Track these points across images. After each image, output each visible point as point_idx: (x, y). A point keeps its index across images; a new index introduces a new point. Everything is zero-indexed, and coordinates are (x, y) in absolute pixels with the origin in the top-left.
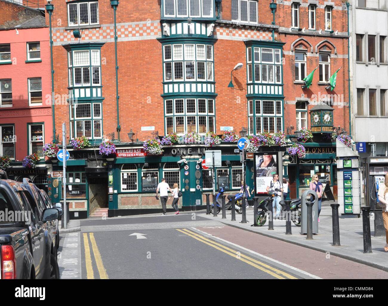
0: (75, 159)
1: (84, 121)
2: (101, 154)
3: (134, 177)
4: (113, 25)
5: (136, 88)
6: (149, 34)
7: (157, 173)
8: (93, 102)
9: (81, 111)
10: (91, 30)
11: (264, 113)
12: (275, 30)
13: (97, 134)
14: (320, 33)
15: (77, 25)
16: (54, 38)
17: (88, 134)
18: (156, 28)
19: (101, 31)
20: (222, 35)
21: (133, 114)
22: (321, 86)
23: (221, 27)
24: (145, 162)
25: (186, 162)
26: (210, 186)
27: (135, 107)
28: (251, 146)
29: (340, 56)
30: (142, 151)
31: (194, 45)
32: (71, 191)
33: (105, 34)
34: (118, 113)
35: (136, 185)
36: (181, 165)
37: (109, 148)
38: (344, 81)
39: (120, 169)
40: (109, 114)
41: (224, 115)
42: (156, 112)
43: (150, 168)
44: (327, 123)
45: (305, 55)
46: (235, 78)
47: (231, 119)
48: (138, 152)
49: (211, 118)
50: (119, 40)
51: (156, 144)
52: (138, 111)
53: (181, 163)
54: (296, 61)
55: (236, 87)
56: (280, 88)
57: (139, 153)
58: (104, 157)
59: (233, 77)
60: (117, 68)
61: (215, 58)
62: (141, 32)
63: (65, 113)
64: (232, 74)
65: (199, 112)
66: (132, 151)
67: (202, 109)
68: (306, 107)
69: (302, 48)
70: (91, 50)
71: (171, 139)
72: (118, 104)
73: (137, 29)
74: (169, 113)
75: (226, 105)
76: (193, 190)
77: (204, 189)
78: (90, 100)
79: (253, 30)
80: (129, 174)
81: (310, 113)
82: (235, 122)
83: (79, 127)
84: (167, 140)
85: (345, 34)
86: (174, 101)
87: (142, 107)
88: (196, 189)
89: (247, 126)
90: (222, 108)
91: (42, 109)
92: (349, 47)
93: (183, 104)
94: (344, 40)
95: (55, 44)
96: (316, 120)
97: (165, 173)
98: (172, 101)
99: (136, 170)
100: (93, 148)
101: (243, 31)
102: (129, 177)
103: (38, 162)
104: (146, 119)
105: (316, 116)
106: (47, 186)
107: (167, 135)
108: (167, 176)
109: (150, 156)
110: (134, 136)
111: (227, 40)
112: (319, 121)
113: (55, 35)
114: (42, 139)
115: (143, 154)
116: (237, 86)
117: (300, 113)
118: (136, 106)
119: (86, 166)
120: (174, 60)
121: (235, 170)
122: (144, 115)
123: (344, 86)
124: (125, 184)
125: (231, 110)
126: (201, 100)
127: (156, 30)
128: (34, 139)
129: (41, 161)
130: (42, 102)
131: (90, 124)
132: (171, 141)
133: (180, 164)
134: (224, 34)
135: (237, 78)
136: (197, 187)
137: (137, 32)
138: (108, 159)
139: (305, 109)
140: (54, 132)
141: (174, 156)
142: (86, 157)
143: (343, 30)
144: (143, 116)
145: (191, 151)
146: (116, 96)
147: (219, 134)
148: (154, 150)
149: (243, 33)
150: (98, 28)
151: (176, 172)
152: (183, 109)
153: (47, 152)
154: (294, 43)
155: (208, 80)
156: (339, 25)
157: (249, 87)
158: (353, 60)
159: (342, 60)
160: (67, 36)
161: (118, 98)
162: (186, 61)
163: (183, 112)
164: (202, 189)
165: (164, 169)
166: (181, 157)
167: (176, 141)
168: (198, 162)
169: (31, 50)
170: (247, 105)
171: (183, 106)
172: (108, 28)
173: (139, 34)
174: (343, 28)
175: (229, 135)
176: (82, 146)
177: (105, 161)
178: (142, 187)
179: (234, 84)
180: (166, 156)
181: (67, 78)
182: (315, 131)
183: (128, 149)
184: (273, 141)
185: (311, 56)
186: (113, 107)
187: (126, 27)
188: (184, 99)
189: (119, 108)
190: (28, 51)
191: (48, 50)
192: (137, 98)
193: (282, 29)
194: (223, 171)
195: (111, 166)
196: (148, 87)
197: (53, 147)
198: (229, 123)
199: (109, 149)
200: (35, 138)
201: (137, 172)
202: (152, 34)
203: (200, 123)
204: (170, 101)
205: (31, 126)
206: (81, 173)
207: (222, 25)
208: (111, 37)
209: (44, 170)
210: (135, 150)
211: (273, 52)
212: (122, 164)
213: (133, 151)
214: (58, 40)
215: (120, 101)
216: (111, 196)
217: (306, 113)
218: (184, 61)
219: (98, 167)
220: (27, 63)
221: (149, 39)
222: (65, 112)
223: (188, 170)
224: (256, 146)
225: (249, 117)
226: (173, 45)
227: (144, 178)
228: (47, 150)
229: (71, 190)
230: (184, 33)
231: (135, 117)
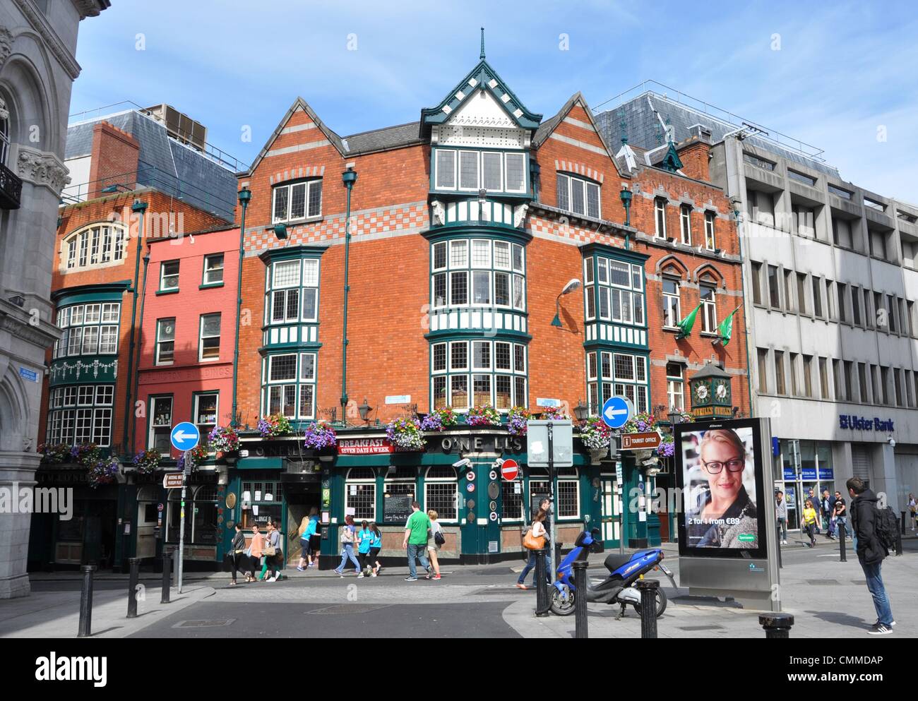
0: (265, 456)
1: (284, 386)
2: (308, 447)
3: (369, 493)
4: (345, 215)
5: (379, 324)
6: (406, 226)
7: (413, 486)
8: (301, 352)
9: (280, 368)
10: (307, 226)
11: (616, 377)
12: (630, 236)
13: (305, 410)
14: (700, 252)
15: (286, 221)
16: (247, 244)
17: (289, 411)
18: (419, 214)
19: (323, 228)
20: (540, 230)
21: (371, 373)
22: (705, 339)
23: (540, 216)
24: (390, 464)
25: (471, 465)
26: (517, 514)
27: (376, 360)
28: (596, 437)
29: (731, 293)
30: (386, 442)
31: (490, 241)
32: (257, 517)
33: (330, 232)
34: (345, 371)
35: (373, 509)
36: (461, 471)
37: (323, 435)
38: (738, 334)
39: (345, 478)
40: (328, 374)
41: (543, 377)
42: (415, 368)
43: (400, 477)
44: (722, 401)
45: (677, 286)
46: (564, 310)
47: (557, 386)
48: (377, 445)
49: (519, 381)
50: (353, 240)
51: (411, 428)
52: (380, 367)
53: (460, 467)
54: (664, 294)
55: (566, 326)
56: (643, 333)
57: (380, 447)
58: (315, 454)
59: (560, 308)
60: (347, 290)
61: (527, 270)
62: (393, 223)
63: (255, 374)
64: (558, 303)
65: (498, 367)
66: (367, 443)
67: (503, 362)
68: (681, 374)
69: (673, 272)
70: (304, 260)
71: (440, 418)
72: (345, 355)
73: (386, 218)
74: (438, 369)
75: (549, 359)
76: (482, 521)
77: (504, 520)
78: (295, 348)
79: (593, 230)
80: (361, 487)
81: (689, 384)
82: (565, 392)
83: (275, 398)
84: (433, 421)
85: (736, 258)
86: (449, 346)
87: (388, 359)
88: (490, 519)
89: (586, 401)
90: (540, 363)
91: (218, 368)
92: (743, 279)
93: (465, 350)
94: (736, 266)
95: (246, 256)
96: (701, 395)
97: (428, 486)
98: (444, 345)
99: (374, 480)
100: (295, 436)
101: (577, 229)
102: (361, 492)
103: (204, 462)
104: (395, 382)
105: (702, 388)
106: (217, 505)
107: (433, 411)
108: (433, 492)
109: (400, 452)
110: (370, 413)
111: (550, 242)
112: (709, 396)
113: (249, 239)
114: (214, 421)
115: (386, 449)
116: (567, 324)
117: (672, 383)
118: (377, 358)
119: (284, 470)
120: (450, 269)
121: (563, 483)
122: (391, 374)
123: (739, 342)
124: (353, 506)
125: (558, 368)
126: (501, 344)
127: (419, 219)
128: (202, 421)
129: (210, 460)
130: (218, 356)
131: (294, 392)
132: (441, 422)
133: (458, 468)
134: (545, 229)
135: (567, 309)
136: (491, 516)
137: (386, 223)
138: (323, 459)
139: (680, 376)
140: (235, 407)
141: (447, 452)
142: (285, 453)
143: (733, 252)
144: (389, 377)
145: (480, 443)
146: (342, 340)
147: (535, 412)
148: (406, 440)
149: (577, 232)
150: (318, 222)
151: (450, 485)
152: (465, 361)
153: (216, 442)
154: (661, 261)
155: (515, 308)
156: (727, 243)
157: (589, 327)
158: (749, 301)
159: (733, 299)
160: (267, 240)
161: (346, 344)
162: (473, 270)
163: (465, 366)
164: (501, 520)
165: (426, 479)
166: (461, 455)
167: (450, 421)
168: (493, 466)
169: (211, 269)
170: (585, 361)
171: (465, 356)
172: (336, 221)
173: (388, 227)
174: (733, 248)
175: (554, 414)
176: (276, 432)
177: (317, 461)
178: (382, 512)
179: (562, 319)
180: (431, 452)
181: (263, 312)
182: (701, 414)
183: (359, 439)
184: (635, 428)
185: (688, 286)
186: (336, 361)
187: (367, 216)
188: (468, 342)
189: (347, 362)
190: (206, 269)
191: (236, 265)
192: (381, 342)
193: (641, 235)
194: (542, 484)
195: (327, 472)
196: (401, 321)
197: (226, 432)
198: (553, 393)
199: (323, 437)
200: (203, 418)
201: (375, 484)
202: (413, 225)
203: (498, 391)
204: (441, 345)
205: (200, 397)
206: (275, 484)
207: (541, 212)
208: (341, 235)
209: (213, 476)
210: (372, 441)
211: (630, 269)
212: (348, 468)
213: (369, 442)
214: (253, 248)
215: (350, 348)
216: (325, 528)
217: (682, 384)
218: (470, 269)
219: (304, 472)
220: (203, 288)
221: (406, 234)
222: (254, 371)
223: (474, 482)
224: (605, 437)
225: (588, 383)
226: (450, 241)
227: (387, 496)
228: (215, 439)
229: (257, 514)
230: (472, 219)
231: (375, 377)
